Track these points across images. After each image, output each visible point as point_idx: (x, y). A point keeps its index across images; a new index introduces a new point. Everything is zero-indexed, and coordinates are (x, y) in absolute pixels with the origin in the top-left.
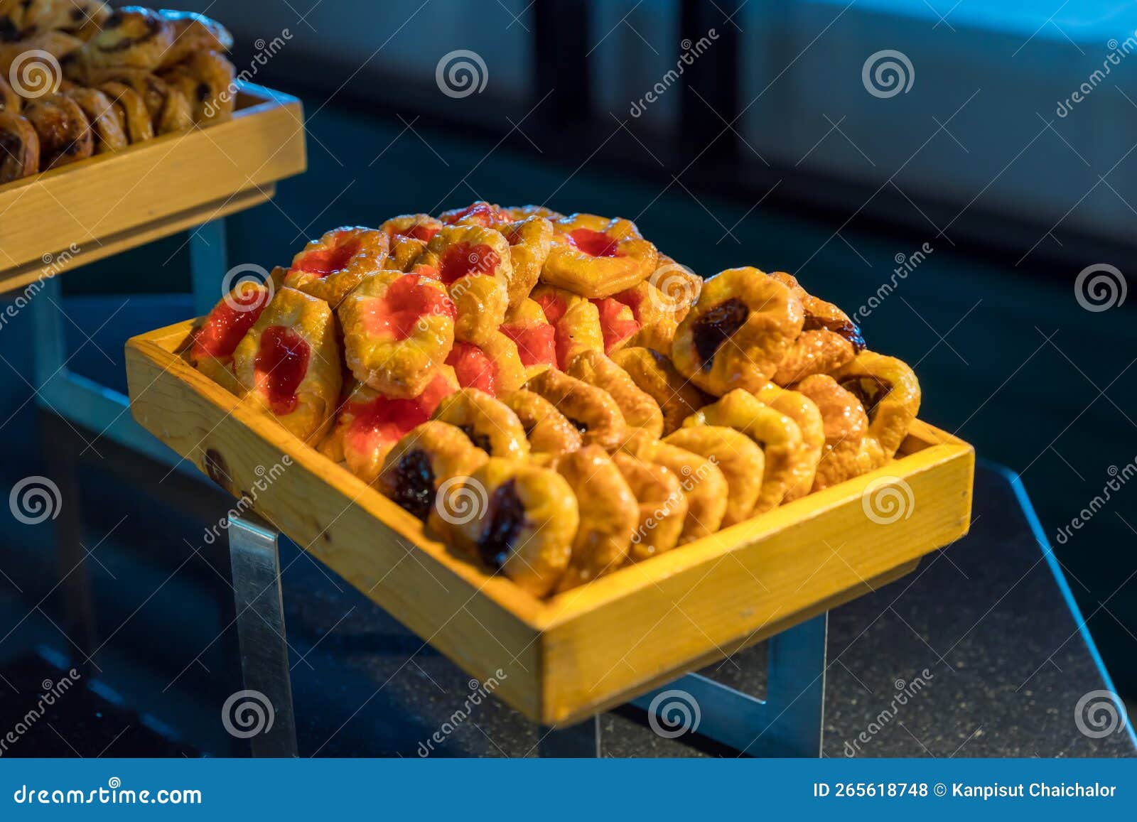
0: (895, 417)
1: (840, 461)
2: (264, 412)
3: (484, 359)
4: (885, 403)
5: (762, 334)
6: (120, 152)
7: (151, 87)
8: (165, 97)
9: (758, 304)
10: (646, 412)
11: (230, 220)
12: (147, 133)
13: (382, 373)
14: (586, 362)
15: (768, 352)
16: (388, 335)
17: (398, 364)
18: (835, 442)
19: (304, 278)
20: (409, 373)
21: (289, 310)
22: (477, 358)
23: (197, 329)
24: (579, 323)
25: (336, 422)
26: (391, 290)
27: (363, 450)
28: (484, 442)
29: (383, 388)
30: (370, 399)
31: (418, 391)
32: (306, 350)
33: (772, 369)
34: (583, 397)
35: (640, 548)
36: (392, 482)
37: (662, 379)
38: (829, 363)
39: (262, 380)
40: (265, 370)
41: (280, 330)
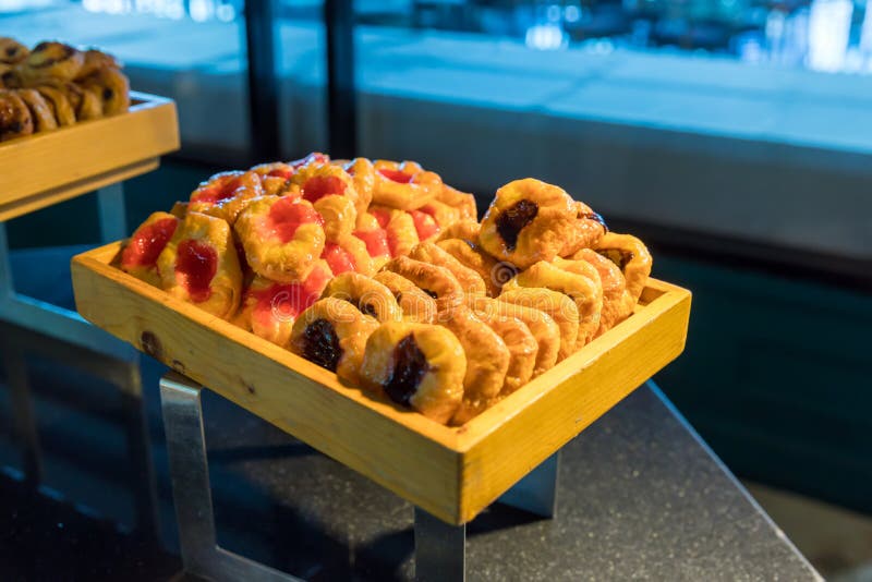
0: (639, 275)
1: (613, 307)
2: (187, 301)
3: (344, 254)
4: (629, 266)
5: (553, 221)
6: (53, 131)
7: (70, 89)
8: (82, 98)
9: (544, 202)
10: (474, 282)
11: (127, 183)
12: (71, 119)
13: (276, 267)
14: (423, 250)
15: (558, 234)
16: (276, 240)
17: (288, 259)
18: (609, 294)
19: (204, 206)
20: (297, 265)
21: (197, 227)
22: (340, 253)
23: (123, 248)
24: (402, 227)
25: (242, 305)
26: (272, 209)
27: (267, 323)
28: (369, 309)
29: (277, 278)
30: (268, 286)
31: (304, 278)
32: (215, 255)
33: (561, 245)
34: (432, 274)
35: (510, 380)
36: (301, 345)
37: (478, 259)
38: (592, 241)
39: (181, 278)
40: (183, 271)
41: (192, 242)
